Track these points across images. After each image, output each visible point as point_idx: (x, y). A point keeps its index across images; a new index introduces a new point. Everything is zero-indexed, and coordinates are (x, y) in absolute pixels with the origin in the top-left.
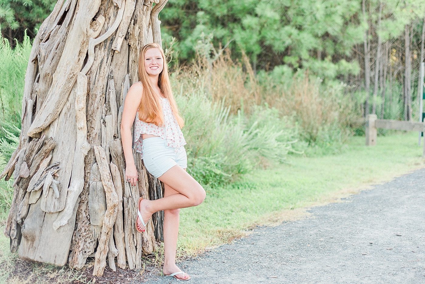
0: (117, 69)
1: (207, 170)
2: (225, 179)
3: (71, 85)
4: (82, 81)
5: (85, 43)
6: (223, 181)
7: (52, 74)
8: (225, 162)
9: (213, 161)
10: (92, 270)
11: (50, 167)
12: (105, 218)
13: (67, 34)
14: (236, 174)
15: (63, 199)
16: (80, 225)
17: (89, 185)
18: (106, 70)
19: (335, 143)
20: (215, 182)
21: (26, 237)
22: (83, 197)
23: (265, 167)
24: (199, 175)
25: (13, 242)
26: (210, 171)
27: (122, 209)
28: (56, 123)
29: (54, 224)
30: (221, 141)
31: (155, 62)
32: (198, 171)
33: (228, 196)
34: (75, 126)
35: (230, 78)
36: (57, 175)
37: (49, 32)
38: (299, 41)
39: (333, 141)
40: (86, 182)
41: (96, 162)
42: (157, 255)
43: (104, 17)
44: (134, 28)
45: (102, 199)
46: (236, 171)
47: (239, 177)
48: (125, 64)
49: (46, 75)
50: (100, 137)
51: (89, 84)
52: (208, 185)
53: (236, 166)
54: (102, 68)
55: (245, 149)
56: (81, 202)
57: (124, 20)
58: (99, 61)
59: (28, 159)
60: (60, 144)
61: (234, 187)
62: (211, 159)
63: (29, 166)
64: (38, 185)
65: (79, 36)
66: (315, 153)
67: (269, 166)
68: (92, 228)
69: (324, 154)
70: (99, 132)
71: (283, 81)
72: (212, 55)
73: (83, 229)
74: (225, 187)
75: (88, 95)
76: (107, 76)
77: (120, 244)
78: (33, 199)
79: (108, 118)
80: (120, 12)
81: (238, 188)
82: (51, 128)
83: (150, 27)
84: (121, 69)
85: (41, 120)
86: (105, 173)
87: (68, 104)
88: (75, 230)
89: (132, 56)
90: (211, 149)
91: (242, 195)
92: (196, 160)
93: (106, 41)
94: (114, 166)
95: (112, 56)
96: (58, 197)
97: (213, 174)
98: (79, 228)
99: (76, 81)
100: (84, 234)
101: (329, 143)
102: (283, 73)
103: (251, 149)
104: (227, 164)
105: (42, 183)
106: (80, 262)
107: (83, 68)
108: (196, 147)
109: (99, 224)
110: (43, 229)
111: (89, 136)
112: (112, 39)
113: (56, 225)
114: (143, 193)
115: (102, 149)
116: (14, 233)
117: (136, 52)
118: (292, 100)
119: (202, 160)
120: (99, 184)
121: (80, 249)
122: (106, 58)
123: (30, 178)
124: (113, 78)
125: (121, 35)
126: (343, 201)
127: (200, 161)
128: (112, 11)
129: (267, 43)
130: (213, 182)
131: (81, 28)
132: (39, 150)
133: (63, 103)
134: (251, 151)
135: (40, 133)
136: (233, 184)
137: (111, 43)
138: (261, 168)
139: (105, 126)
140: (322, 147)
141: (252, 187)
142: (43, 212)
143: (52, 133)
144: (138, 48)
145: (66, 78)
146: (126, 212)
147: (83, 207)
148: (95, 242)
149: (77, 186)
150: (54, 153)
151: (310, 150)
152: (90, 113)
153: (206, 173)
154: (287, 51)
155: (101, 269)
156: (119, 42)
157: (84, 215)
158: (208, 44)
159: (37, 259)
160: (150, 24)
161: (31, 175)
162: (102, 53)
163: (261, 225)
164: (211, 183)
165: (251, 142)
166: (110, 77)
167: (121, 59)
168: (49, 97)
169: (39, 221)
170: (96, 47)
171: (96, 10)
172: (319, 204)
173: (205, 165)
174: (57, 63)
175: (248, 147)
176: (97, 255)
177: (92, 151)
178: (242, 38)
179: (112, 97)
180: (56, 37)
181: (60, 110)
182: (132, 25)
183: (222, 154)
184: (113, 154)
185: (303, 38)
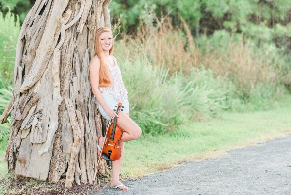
0: (80, 45)
1: (149, 121)
2: (164, 129)
3: (49, 57)
4: (57, 54)
5: (58, 28)
6: (162, 131)
7: (36, 49)
8: (164, 114)
9: (153, 113)
10: (65, 184)
11: (36, 113)
12: (73, 148)
13: (46, 22)
14: (173, 125)
15: (45, 135)
16: (56, 153)
17: (62, 125)
18: (72, 46)
19: (266, 100)
20: (156, 131)
21: (20, 161)
22: (58, 133)
23: (200, 120)
24: (142, 126)
25: (10, 165)
26: (151, 122)
27: (84, 142)
28: (39, 83)
29: (39, 151)
30: (160, 98)
31: (108, 41)
32: (141, 122)
33: (166, 142)
34: (52, 84)
35: (171, 43)
36: (41, 118)
37: (33, 20)
38: (236, 8)
39: (264, 98)
40: (60, 123)
41: (66, 109)
42: (108, 176)
43: (71, 10)
44: (91, 17)
45: (70, 135)
46: (173, 123)
47: (176, 127)
48: (85, 41)
49: (32, 50)
50: (69, 92)
51: (61, 56)
52: (150, 134)
53: (173, 118)
54: (70, 45)
55: (181, 104)
56: (56, 137)
57: (85, 12)
58: (68, 40)
59: (21, 108)
60: (42, 97)
61: (171, 135)
62: (152, 112)
63: (22, 113)
64: (28, 125)
65: (55, 23)
66: (248, 109)
67: (203, 119)
68: (64, 155)
69: (256, 110)
70: (68, 89)
71: (221, 44)
72: (155, 23)
73: (58, 155)
74: (164, 135)
75: (61, 63)
76: (73, 50)
77: (83, 167)
78: (24, 135)
79: (74, 79)
80: (82, 6)
81: (175, 136)
82: (36, 86)
83: (103, 14)
84: (83, 45)
85: (29, 81)
86: (73, 117)
87: (47, 70)
88: (53, 156)
89: (90, 36)
90: (152, 104)
91: (177, 142)
92: (140, 113)
93: (72, 26)
94: (79, 112)
95: (77, 37)
96: (42, 132)
97: (154, 125)
98: (55, 155)
99: (53, 54)
100: (59, 159)
101: (261, 100)
102: (221, 37)
103: (186, 104)
104: (166, 117)
105: (31, 123)
106: (57, 178)
107: (57, 45)
108: (140, 103)
109: (69, 152)
110: (32, 155)
111: (61, 91)
112: (77, 25)
113: (40, 152)
114: (98, 131)
115: (70, 100)
116: (11, 159)
117: (93, 33)
118: (229, 62)
119: (145, 113)
120: (69, 125)
121: (56, 169)
122: (72, 38)
123: (22, 121)
124: (77, 51)
125: (82, 22)
126: (258, 145)
127: (143, 114)
128: (76, 6)
129: (207, 9)
130: (154, 131)
131: (56, 18)
132: (28, 101)
133: (44, 70)
134: (186, 106)
135: (28, 90)
136: (171, 133)
137: (76, 28)
138: (195, 121)
139: (72, 85)
140: (254, 103)
141: (186, 135)
142: (31, 143)
143: (36, 90)
144: (95, 30)
145: (46, 52)
146: (87, 144)
147: (58, 141)
148: (66, 165)
149: (54, 126)
150: (38, 104)
151: (243, 106)
152: (62, 76)
153: (148, 124)
154: (227, 16)
155: (70, 182)
156: (81, 27)
157: (59, 146)
158: (152, 14)
159: (28, 175)
160: (102, 13)
161: (23, 118)
162: (70, 35)
163: (188, 161)
164: (152, 132)
165: (186, 99)
166: (75, 51)
167: (83, 38)
168: (34, 65)
169: (28, 150)
170: (66, 30)
171: (66, 5)
172: (237, 147)
173: (147, 117)
174: (40, 42)
175: (184, 103)
176: (67, 174)
177: (63, 102)
178: (184, 6)
179: (77, 65)
180: (38, 24)
181: (42, 74)
182: (90, 15)
183: (161, 108)
184: (78, 104)
185: (241, 5)
